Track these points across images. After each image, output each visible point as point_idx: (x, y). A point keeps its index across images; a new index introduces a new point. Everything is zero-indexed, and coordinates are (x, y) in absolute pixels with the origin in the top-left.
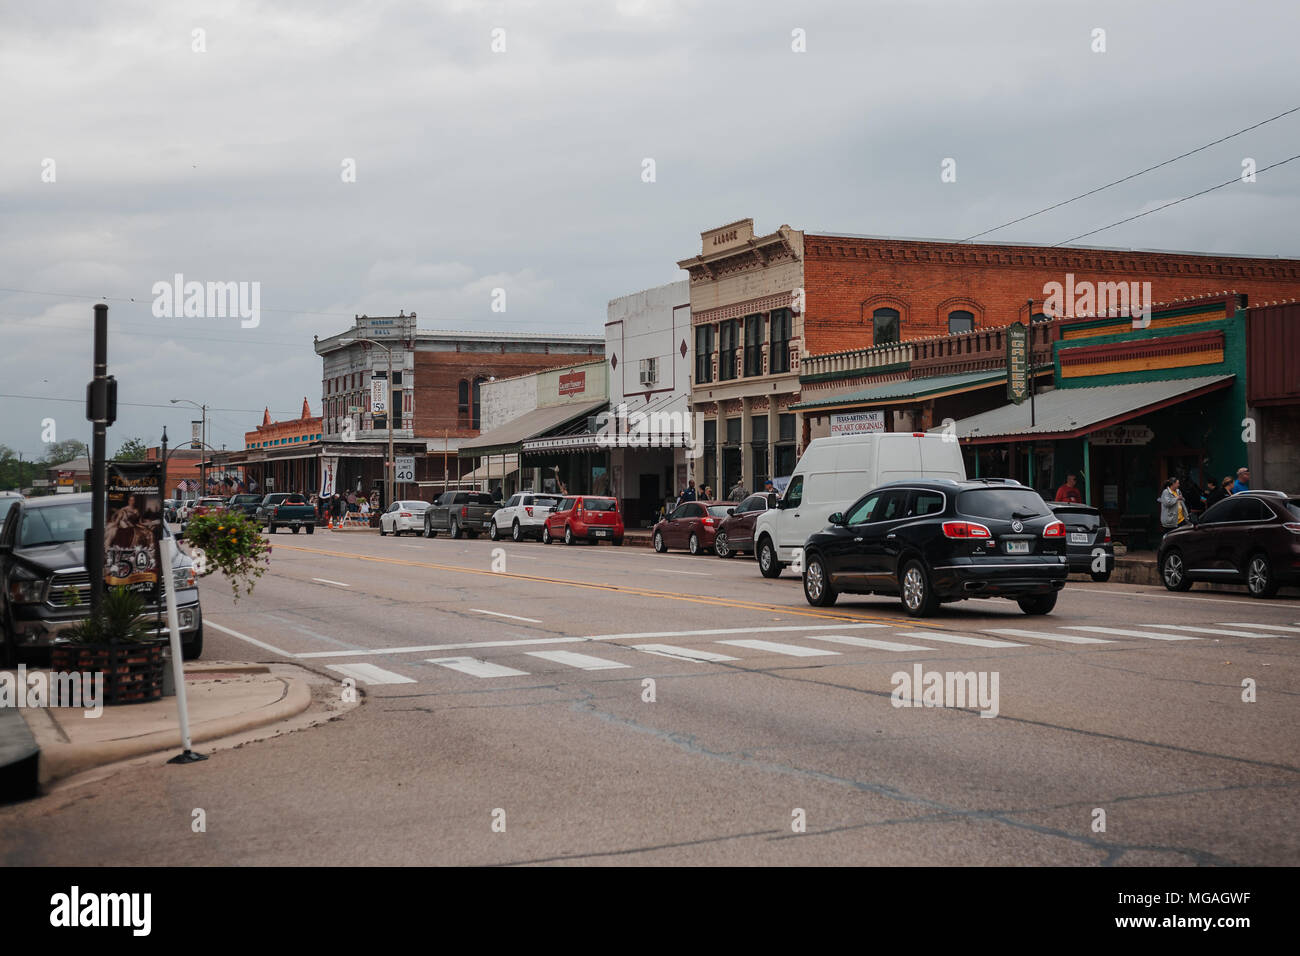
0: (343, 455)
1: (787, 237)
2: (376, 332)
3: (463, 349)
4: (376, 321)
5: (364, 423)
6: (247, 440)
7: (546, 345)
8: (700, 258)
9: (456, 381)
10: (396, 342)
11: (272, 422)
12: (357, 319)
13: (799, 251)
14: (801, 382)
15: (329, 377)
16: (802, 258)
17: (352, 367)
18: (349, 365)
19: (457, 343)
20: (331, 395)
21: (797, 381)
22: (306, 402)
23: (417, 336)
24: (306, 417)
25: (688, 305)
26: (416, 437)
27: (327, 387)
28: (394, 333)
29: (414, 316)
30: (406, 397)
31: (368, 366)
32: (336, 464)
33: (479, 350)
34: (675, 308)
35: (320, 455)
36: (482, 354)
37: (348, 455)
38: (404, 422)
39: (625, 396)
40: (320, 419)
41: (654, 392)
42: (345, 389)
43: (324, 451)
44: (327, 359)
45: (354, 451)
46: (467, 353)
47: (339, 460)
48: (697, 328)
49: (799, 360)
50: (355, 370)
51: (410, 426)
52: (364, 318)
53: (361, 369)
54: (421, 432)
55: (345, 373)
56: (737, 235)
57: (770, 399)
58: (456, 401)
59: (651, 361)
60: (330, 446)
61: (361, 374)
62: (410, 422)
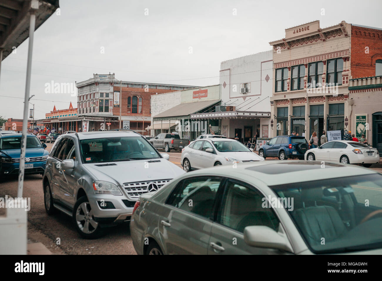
0: (91, 120)
1: (345, 26)
2: (101, 80)
3: (130, 86)
4: (101, 76)
5: (95, 110)
6: (46, 116)
7: (156, 86)
8: (284, 40)
9: (127, 97)
10: (107, 83)
11: (57, 110)
12: (94, 75)
13: (349, 32)
14: (349, 90)
15: (80, 95)
16: (350, 36)
17: (90, 91)
18: (89, 91)
19: (128, 84)
20: (81, 101)
21: (347, 89)
22: (71, 103)
23: (115, 81)
24: (71, 108)
25: (272, 60)
26: (113, 115)
27: (79, 98)
28: (107, 80)
29: (114, 74)
30: (110, 101)
31: (97, 91)
32: (89, 123)
33: (135, 87)
34: (262, 62)
35: (82, 120)
36: (135, 88)
37: (92, 120)
38: (110, 110)
39: (230, 98)
40: (77, 109)
41: (247, 96)
42: (87, 99)
43: (84, 119)
44: (79, 89)
45: (94, 119)
46: (131, 88)
47: (90, 122)
48: (276, 70)
49: (348, 80)
50: (91, 92)
51: (112, 111)
52: (97, 74)
53: (94, 92)
54: (115, 114)
55: (87, 93)
56: (309, 28)
57: (325, 97)
58: (127, 103)
59: (245, 84)
60: (87, 117)
61: (94, 94)
62: (112, 110)
